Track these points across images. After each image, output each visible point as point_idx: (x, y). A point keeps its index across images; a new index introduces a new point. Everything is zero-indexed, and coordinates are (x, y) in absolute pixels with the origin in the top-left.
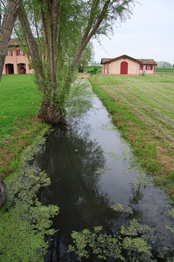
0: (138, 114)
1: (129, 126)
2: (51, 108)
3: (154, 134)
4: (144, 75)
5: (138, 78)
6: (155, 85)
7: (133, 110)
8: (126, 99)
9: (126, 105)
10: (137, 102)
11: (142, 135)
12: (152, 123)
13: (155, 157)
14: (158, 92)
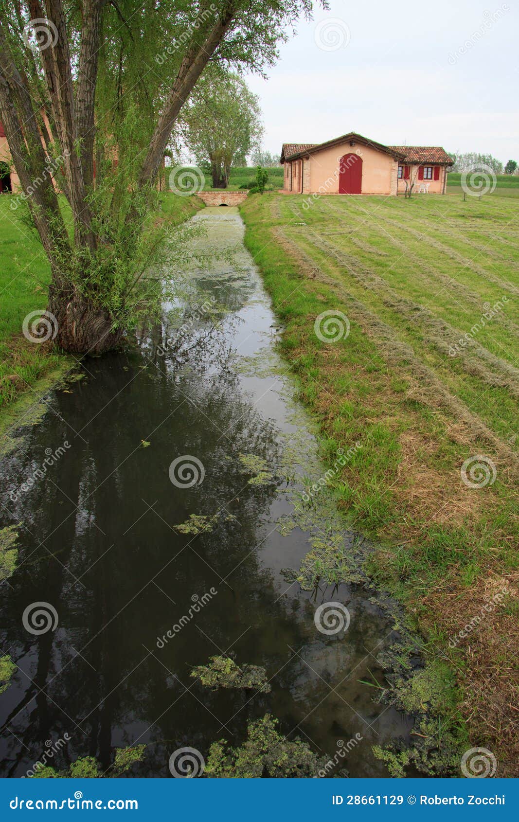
0: (365, 322)
1: (329, 362)
2: (75, 305)
3: (402, 391)
4: (410, 194)
5: (391, 206)
6: (441, 227)
7: (351, 307)
8: (341, 272)
9: (336, 290)
10: (372, 280)
11: (363, 392)
12: (405, 353)
13: (390, 474)
14: (445, 248)
